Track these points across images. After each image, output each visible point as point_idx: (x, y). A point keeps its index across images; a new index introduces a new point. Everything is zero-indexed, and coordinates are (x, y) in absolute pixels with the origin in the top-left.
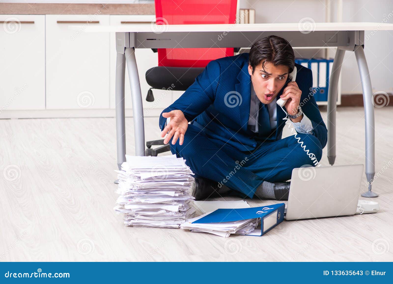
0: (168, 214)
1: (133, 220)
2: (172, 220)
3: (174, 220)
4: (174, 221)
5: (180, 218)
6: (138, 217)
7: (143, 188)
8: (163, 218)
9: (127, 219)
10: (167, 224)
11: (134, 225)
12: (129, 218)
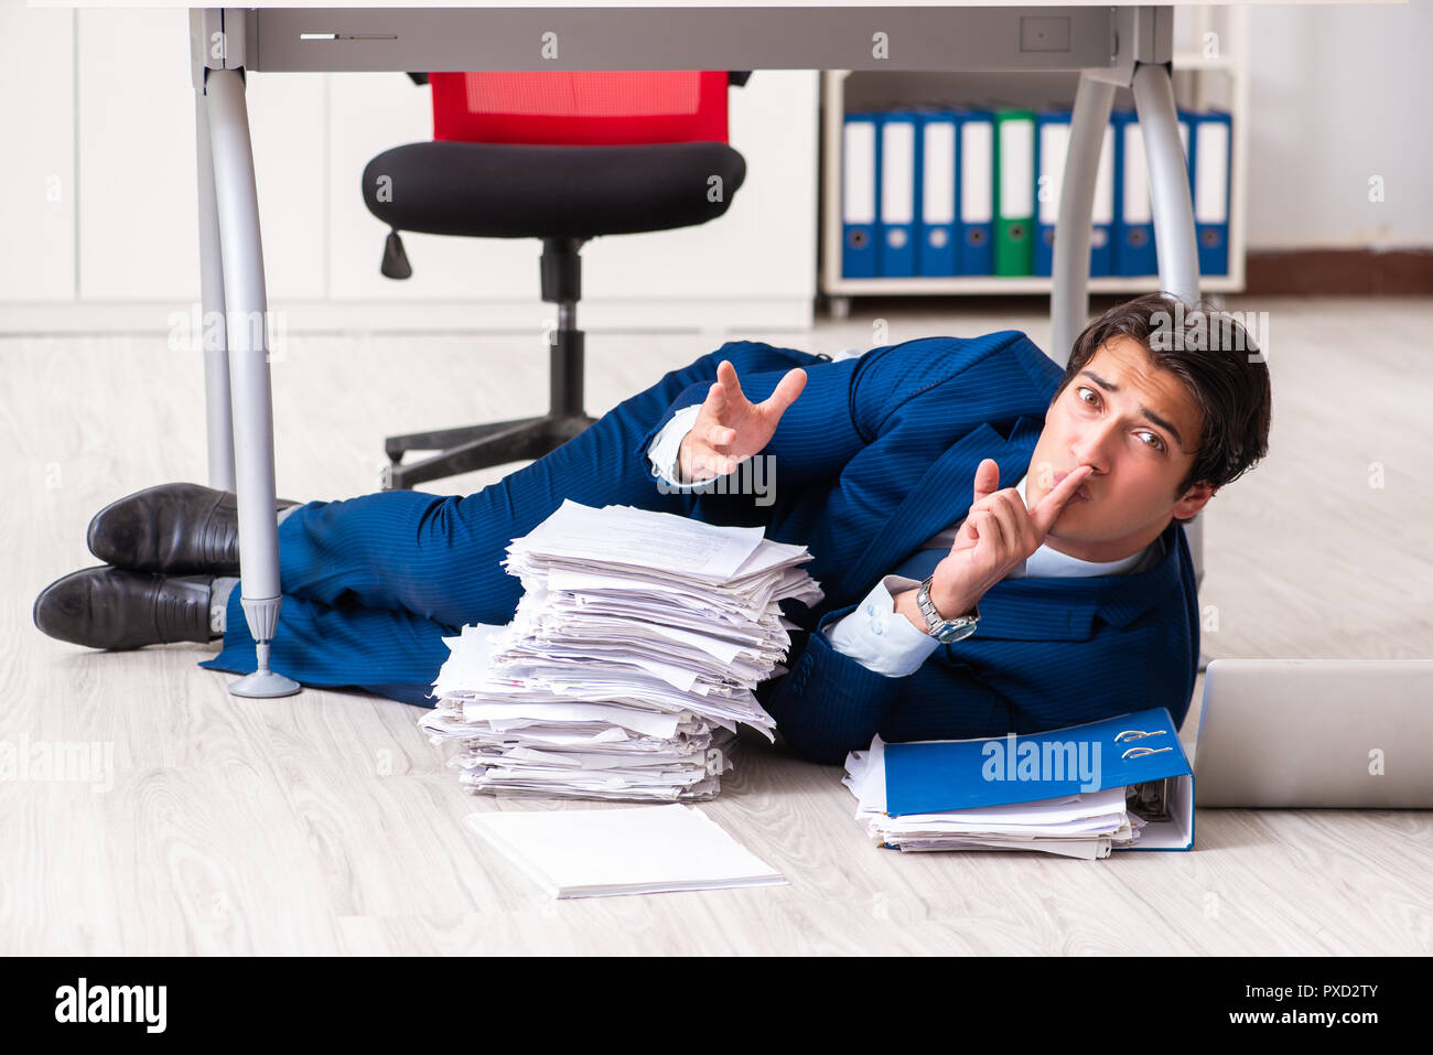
0: (634, 748)
1: (496, 767)
2: (652, 768)
3: (657, 770)
4: (658, 774)
5: (682, 764)
6: (517, 753)
7: (576, 637)
8: (614, 762)
9: (468, 764)
10: (633, 787)
11: (501, 791)
12: (480, 760)
